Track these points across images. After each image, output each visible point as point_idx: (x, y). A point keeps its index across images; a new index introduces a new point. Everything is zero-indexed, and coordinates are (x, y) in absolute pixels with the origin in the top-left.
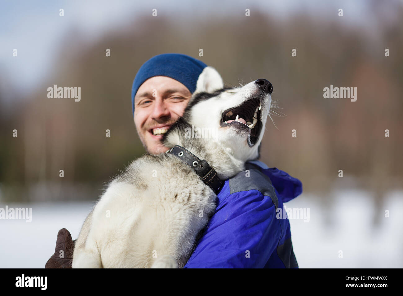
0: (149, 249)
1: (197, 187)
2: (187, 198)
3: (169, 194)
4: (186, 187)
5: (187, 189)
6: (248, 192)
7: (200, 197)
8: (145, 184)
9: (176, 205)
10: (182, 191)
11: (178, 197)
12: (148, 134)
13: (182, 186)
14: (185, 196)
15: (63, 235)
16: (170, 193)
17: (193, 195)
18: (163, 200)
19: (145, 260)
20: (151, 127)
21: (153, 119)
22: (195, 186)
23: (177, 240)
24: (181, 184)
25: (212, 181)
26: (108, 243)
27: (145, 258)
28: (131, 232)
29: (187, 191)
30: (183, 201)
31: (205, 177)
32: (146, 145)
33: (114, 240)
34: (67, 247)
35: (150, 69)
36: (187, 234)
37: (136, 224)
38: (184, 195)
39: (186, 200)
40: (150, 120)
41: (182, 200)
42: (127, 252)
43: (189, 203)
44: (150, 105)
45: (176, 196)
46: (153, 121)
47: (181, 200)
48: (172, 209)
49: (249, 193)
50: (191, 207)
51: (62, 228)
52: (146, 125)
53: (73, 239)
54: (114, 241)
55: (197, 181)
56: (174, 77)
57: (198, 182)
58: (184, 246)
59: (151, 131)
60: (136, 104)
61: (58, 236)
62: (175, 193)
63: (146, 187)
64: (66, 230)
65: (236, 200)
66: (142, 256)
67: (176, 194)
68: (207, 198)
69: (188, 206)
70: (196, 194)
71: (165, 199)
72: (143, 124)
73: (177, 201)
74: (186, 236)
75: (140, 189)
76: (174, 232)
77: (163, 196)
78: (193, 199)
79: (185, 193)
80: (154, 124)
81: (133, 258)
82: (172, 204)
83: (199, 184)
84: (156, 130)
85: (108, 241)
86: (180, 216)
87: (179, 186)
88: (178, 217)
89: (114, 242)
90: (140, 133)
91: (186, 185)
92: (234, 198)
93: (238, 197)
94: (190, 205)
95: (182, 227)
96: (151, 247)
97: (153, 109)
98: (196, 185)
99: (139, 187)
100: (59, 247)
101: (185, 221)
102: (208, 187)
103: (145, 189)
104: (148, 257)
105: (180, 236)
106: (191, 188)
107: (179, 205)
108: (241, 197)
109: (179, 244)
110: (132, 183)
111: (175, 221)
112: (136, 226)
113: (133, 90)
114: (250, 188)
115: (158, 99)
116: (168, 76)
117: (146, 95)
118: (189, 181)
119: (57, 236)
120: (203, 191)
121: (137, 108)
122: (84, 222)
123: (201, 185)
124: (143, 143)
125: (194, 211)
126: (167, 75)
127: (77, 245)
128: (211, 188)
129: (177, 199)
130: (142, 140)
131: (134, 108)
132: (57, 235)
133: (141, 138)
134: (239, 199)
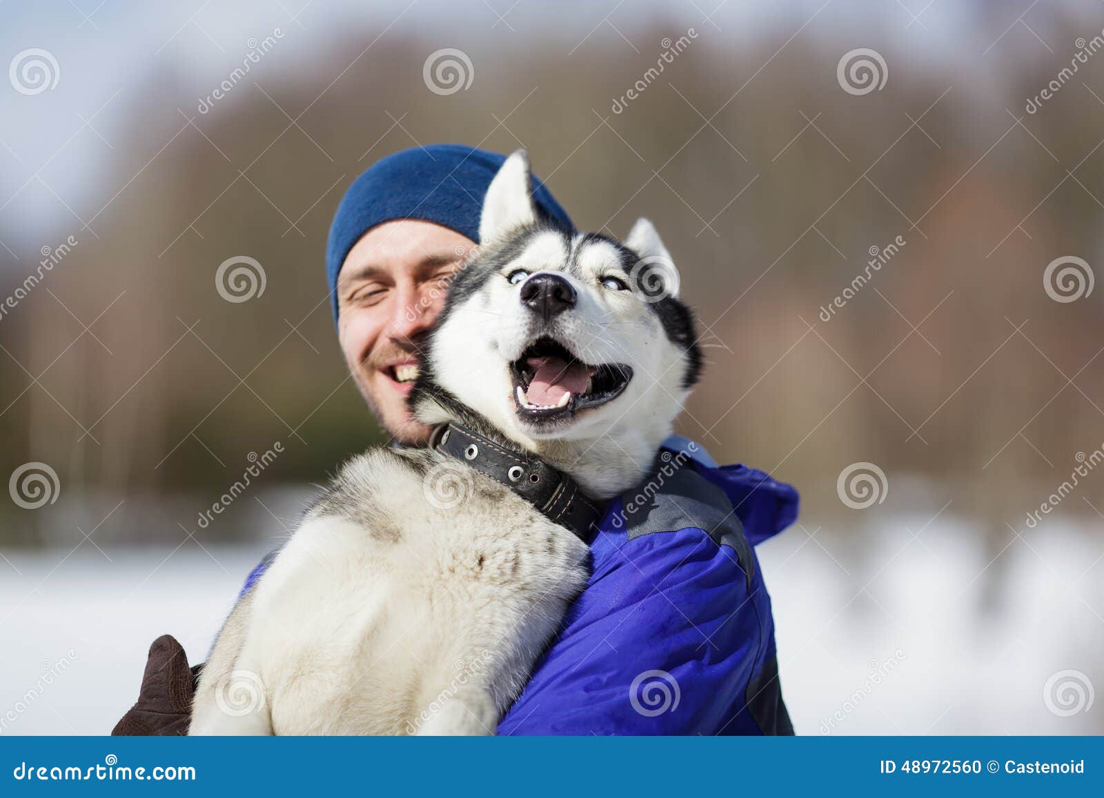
0: (406, 697)
1: (534, 533)
2: (511, 564)
3: (461, 556)
4: (503, 534)
5: (507, 539)
6: (678, 534)
7: (542, 558)
8: (391, 526)
9: (483, 589)
10: (495, 546)
11: (486, 563)
12: (382, 380)
13: (491, 534)
14: (506, 561)
15: (163, 653)
16: (464, 552)
17: (525, 557)
18: (447, 575)
19: (395, 725)
20: (390, 361)
21: (394, 340)
22: (527, 531)
23: (483, 674)
24: (487, 529)
25: (571, 509)
26: (295, 678)
27: (396, 720)
28: (361, 648)
29: (508, 545)
30: (503, 574)
31: (548, 504)
32: (377, 410)
33: (312, 670)
34: (172, 683)
35: (374, 202)
36: (508, 660)
37: (375, 628)
38: (500, 557)
39: (508, 571)
40: (384, 342)
41: (499, 571)
42: (348, 701)
43: (518, 580)
44: (383, 299)
45: (481, 560)
46: (394, 345)
47: (496, 573)
48: (470, 597)
49: (679, 536)
50: (523, 589)
51: (163, 634)
52: (375, 355)
53: (192, 662)
54: (312, 672)
55: (528, 516)
56: (442, 221)
57: (531, 519)
58: (498, 692)
59: (391, 372)
60: (342, 298)
61: (150, 655)
62: (477, 552)
63: (395, 536)
64: (173, 638)
65: (644, 555)
66: (391, 712)
67: (480, 553)
68: (561, 559)
69: (513, 586)
70: (531, 552)
71: (453, 571)
72: (366, 353)
73: (485, 575)
74: (505, 667)
75: (379, 539)
76: (474, 653)
77: (447, 562)
78: (527, 567)
79: (504, 552)
80: (396, 353)
81: (363, 716)
82: (473, 585)
83: (535, 525)
84: (402, 371)
85: (295, 673)
86: (492, 616)
87: (484, 532)
88: (486, 616)
89: (312, 674)
90: (358, 377)
91: (502, 531)
92: (640, 550)
93: (651, 548)
94: (518, 585)
95: (496, 643)
96: (411, 692)
97: (392, 311)
98: (528, 526)
99: (376, 535)
100: (152, 683)
101: (505, 628)
102: (560, 529)
103: (396, 541)
104: (402, 715)
105: (491, 665)
106: (517, 536)
107: (490, 587)
108: (658, 546)
109: (488, 688)
110: (361, 522)
111: (479, 626)
112: (373, 634)
113: (331, 259)
114: (681, 524)
115: (403, 283)
116: (427, 219)
117: (369, 273)
118: (509, 520)
119: (148, 656)
120: (550, 540)
121: (344, 309)
122: (228, 617)
123: (542, 526)
124: (370, 405)
125: (530, 600)
126: (423, 217)
127: (205, 680)
128: (569, 529)
129: (484, 570)
130: (365, 395)
131: (337, 308)
132: (148, 653)
133: (363, 390)
134: (652, 551)
